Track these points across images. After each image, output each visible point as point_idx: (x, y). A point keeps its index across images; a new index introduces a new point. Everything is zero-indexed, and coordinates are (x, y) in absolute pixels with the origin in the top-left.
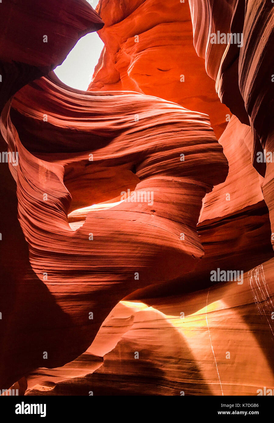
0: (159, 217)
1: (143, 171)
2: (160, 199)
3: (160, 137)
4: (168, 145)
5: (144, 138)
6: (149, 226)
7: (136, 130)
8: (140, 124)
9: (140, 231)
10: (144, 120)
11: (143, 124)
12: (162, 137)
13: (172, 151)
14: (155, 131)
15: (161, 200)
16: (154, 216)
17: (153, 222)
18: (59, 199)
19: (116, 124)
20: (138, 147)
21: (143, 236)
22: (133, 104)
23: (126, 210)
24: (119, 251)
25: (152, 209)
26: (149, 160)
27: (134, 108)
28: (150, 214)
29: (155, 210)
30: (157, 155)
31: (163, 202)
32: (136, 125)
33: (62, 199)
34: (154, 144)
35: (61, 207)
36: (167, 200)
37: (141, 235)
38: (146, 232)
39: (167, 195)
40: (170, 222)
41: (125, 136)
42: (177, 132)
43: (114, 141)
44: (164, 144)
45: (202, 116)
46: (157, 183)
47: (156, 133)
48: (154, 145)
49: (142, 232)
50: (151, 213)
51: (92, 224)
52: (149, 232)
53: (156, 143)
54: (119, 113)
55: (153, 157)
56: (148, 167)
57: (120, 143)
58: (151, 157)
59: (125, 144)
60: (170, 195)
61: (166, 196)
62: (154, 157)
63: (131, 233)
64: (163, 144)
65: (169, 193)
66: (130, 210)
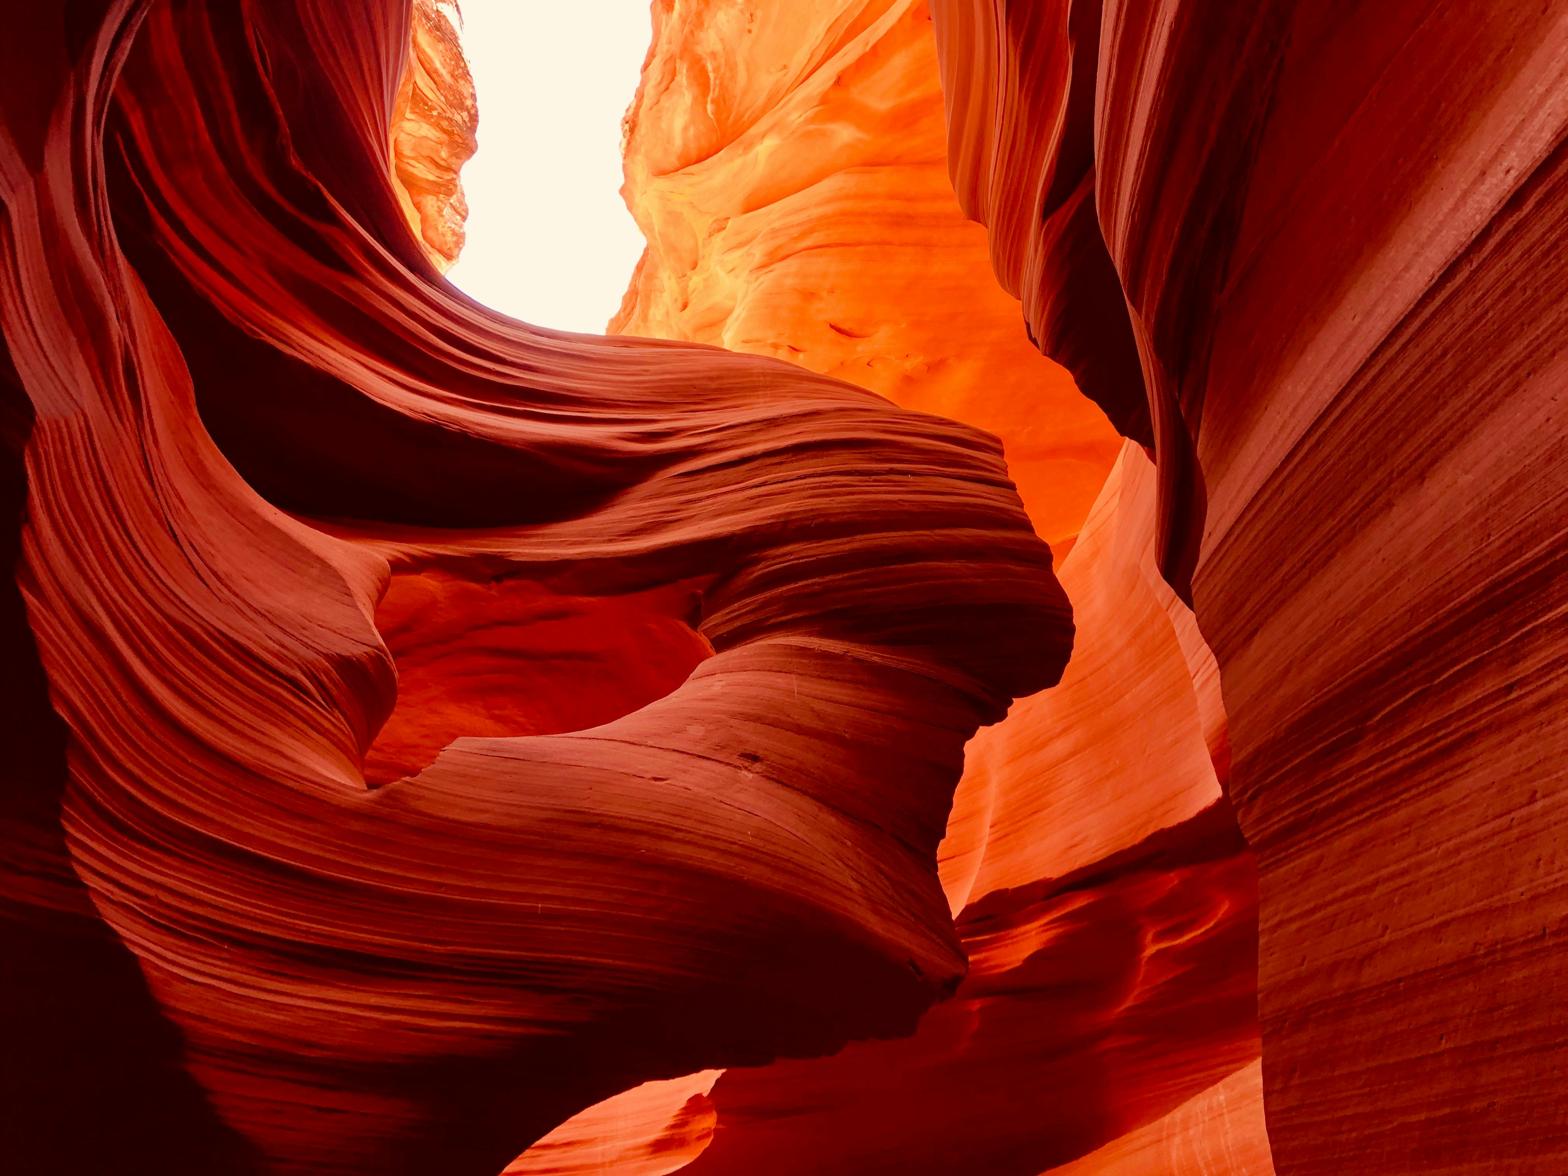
0: (775, 785)
1: (728, 613)
2: (789, 716)
3: (803, 490)
4: (833, 520)
5: (742, 489)
6: (723, 809)
7: (714, 463)
8: (733, 442)
9: (677, 822)
10: (748, 428)
11: (744, 441)
12: (812, 488)
13: (848, 542)
14: (784, 467)
15: (790, 720)
16: (751, 776)
17: (742, 797)
18: (327, 657)
19: (637, 436)
20: (717, 521)
21: (688, 843)
22: (711, 379)
23: (631, 740)
24: (568, 893)
25: (750, 749)
26: (759, 570)
27: (716, 390)
28: (735, 767)
29: (761, 753)
30: (791, 554)
31: (799, 730)
32: (717, 446)
33: (343, 663)
34: (778, 512)
35: (335, 692)
36: (817, 724)
37: (680, 835)
38: (706, 829)
39: (818, 705)
40: (820, 810)
41: (666, 483)
42: (874, 477)
43: (622, 499)
44: (820, 516)
45: (973, 436)
46: (778, 659)
47: (789, 475)
48: (779, 516)
49: (688, 824)
50: (738, 762)
51: (464, 776)
52: (721, 831)
53: (787, 510)
54: (655, 405)
55: (773, 562)
56: (748, 601)
57: (647, 504)
58: (765, 559)
59: (663, 510)
60: (829, 709)
61: (812, 710)
62: (778, 560)
63: (635, 826)
64: (816, 513)
65: (827, 701)
66: (650, 743)
